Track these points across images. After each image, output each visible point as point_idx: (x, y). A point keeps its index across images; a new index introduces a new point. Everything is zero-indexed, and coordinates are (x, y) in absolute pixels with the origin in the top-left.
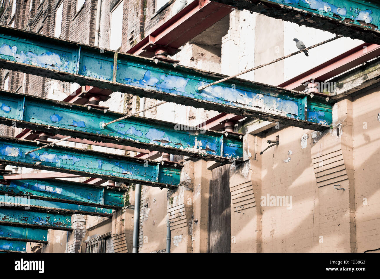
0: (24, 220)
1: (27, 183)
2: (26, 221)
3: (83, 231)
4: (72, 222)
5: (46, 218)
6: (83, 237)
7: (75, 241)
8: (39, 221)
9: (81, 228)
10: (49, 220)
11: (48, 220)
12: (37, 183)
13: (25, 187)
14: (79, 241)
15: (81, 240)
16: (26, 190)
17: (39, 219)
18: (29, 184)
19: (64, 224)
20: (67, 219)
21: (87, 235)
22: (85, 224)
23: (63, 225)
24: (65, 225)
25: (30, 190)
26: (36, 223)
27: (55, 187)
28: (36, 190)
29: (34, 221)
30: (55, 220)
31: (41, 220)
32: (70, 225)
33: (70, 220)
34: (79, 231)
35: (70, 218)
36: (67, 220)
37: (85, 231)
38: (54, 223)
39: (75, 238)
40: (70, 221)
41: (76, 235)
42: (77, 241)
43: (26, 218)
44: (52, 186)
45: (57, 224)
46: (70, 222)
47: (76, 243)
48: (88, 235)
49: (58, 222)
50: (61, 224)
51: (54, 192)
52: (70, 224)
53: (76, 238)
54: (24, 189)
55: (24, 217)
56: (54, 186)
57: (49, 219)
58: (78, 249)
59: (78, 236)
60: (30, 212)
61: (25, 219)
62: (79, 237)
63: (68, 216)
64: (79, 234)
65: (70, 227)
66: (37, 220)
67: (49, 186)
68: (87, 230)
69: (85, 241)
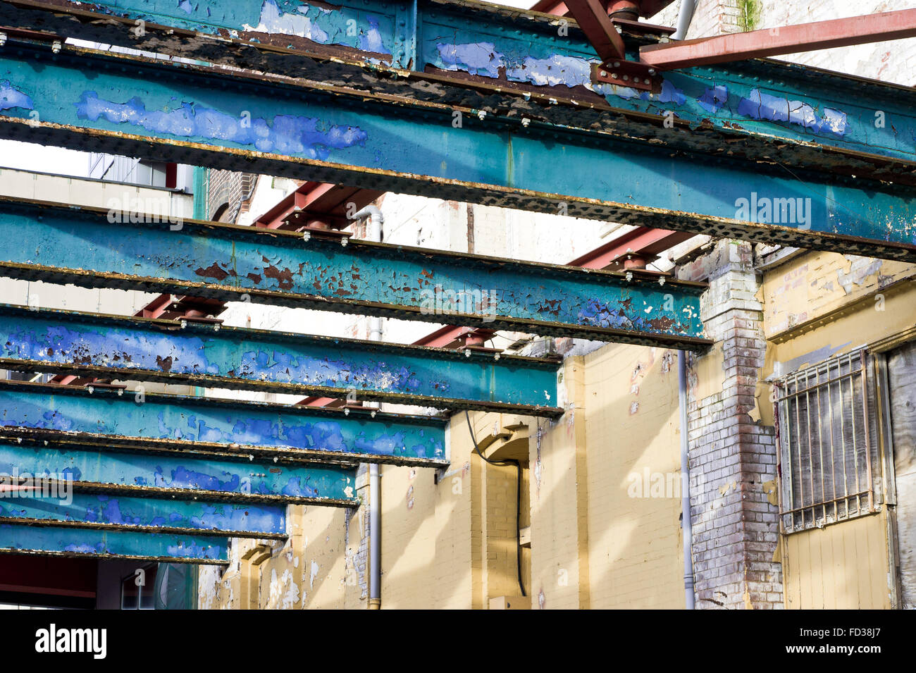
0: (547, 309)
1: (723, 89)
2: (556, 313)
3: (757, 344)
4: (703, 318)
5: (620, 302)
6: (759, 363)
7: (735, 379)
8: (596, 316)
9: (750, 334)
10: (630, 312)
11: (625, 312)
12: (758, 88)
13: (715, 101)
14: (748, 378)
15: (753, 374)
16: (720, 115)
17: (597, 306)
18: (728, 93)
19: (679, 324)
20: (685, 307)
21: (772, 357)
22: (762, 320)
23: (675, 329)
24: (680, 329)
25: (735, 116)
26: (586, 320)
27: (821, 106)
28: (757, 116)
29: (580, 315)
30: (648, 310)
31: (603, 311)
32: (699, 330)
33: (697, 310)
34: (743, 343)
35: (697, 305)
36: (685, 310)
37: (764, 343)
38: (647, 322)
39: (735, 369)
40: (695, 315)
41: (735, 359)
42: (742, 377)
43: (553, 303)
44: (810, 101)
45: (656, 324)
46: (697, 320)
47: (739, 385)
48: (776, 360)
49: (660, 318)
50: (668, 324)
51: (820, 125)
52: (696, 324)
53: (738, 369)
54: (714, 109)
55: (547, 301)
56: (817, 103)
57: (628, 308)
58: (748, 406)
59: (743, 362)
60: (564, 282)
61: (551, 307)
62: (746, 362)
63: (690, 298)
64: (746, 354)
65: (698, 334)
66: (590, 311)
67: (798, 103)
68: (769, 340)
69: (767, 380)
